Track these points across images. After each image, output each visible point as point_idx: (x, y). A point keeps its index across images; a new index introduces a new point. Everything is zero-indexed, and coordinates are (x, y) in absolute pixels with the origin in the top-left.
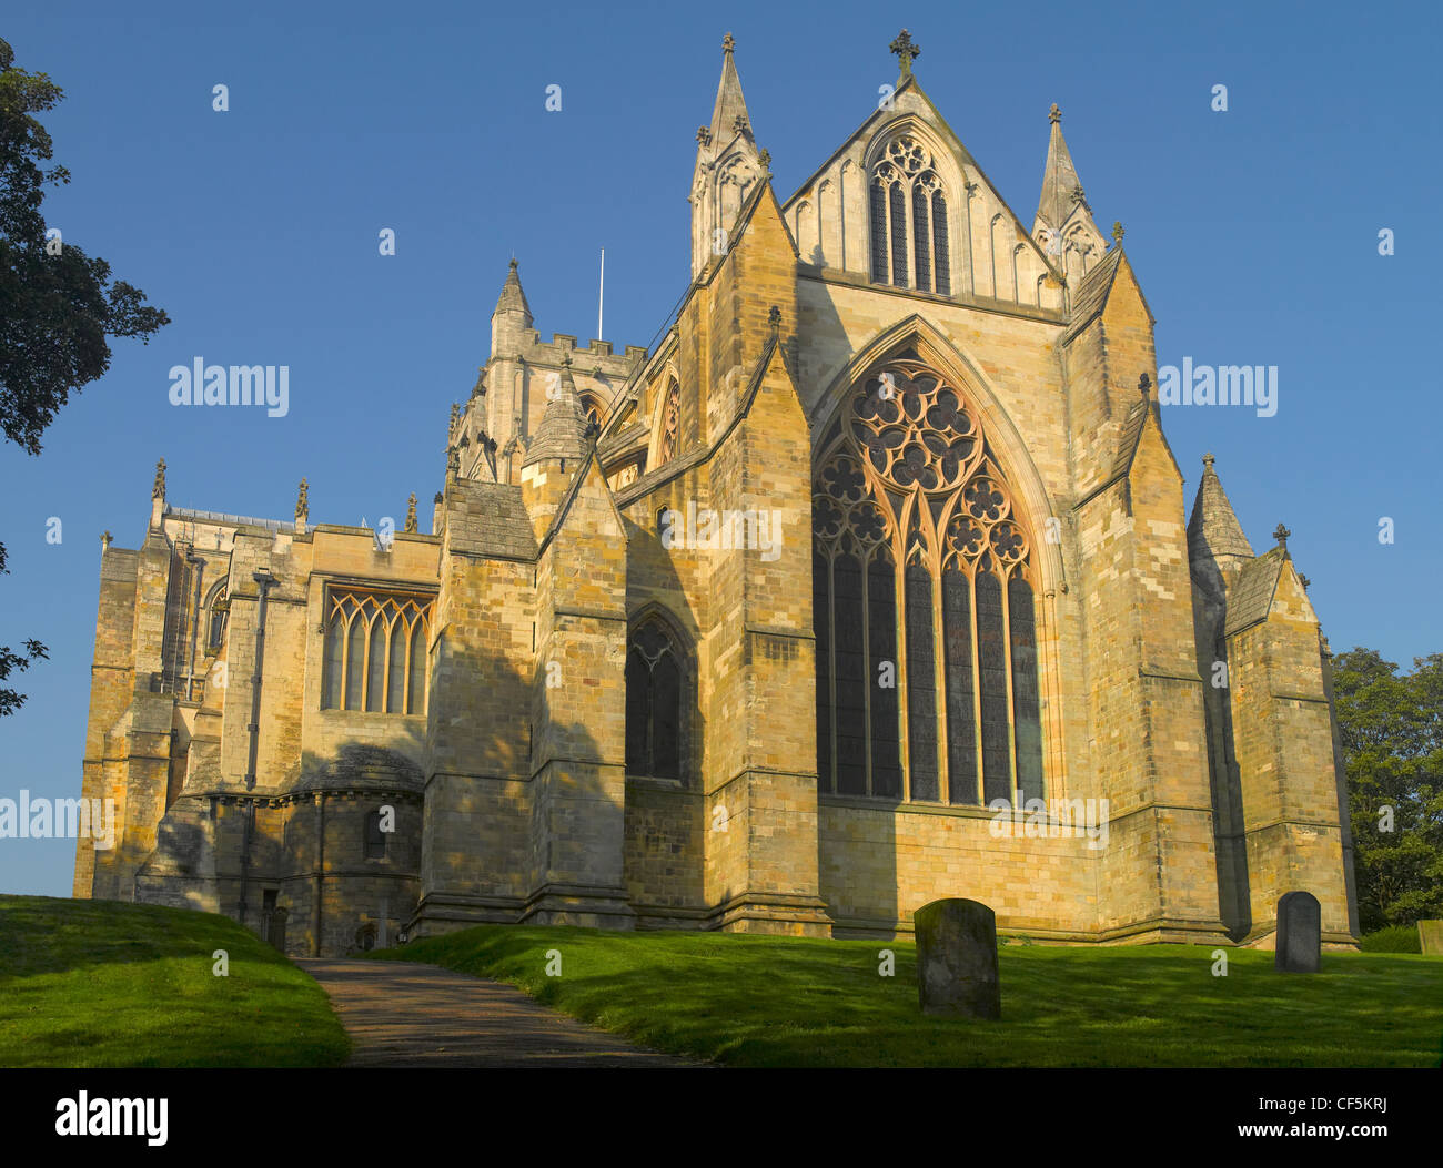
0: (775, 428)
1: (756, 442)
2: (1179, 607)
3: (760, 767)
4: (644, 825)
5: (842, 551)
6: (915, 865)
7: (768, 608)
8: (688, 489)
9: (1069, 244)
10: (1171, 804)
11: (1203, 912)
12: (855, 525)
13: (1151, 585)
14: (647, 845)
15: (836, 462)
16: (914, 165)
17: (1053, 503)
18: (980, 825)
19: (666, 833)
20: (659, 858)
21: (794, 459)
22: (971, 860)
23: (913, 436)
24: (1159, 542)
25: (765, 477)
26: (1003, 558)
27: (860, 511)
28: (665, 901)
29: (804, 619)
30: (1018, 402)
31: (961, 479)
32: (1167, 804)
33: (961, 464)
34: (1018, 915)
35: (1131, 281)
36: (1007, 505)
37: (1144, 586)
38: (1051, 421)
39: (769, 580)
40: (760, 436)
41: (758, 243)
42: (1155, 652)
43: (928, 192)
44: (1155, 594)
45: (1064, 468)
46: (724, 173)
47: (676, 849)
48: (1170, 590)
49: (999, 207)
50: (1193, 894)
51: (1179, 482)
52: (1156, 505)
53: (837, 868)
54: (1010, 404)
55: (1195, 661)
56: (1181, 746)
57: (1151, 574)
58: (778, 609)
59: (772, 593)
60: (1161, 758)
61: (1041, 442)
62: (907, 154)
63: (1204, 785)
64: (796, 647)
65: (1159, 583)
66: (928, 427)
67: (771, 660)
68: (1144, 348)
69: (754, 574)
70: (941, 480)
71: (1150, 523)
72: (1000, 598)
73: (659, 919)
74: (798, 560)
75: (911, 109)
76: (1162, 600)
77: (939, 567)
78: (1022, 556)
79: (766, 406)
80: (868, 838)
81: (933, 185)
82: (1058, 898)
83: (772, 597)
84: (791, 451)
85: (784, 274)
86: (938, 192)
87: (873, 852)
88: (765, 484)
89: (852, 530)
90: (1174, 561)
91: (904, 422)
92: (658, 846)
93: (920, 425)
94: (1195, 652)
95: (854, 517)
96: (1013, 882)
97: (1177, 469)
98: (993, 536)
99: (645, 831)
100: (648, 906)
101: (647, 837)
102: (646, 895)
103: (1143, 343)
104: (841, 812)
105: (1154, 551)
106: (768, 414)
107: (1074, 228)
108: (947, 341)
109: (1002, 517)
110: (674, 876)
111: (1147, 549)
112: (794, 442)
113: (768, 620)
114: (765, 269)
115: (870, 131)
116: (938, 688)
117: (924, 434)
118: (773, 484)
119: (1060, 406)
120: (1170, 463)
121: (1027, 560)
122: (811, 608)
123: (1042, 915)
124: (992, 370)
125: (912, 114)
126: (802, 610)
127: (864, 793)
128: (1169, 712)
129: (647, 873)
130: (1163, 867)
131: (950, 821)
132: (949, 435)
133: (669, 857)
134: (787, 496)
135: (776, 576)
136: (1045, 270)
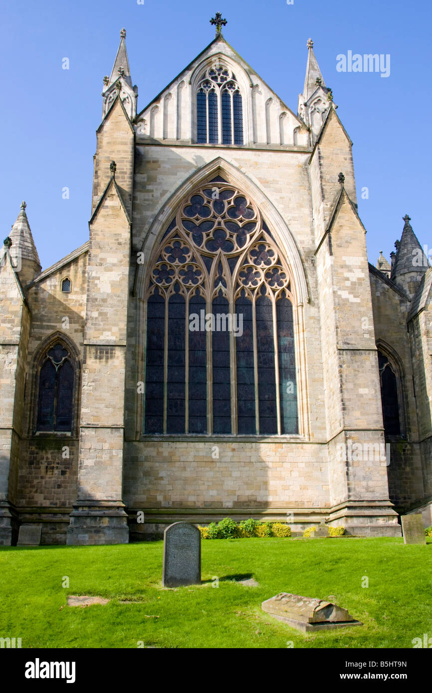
0: (109, 228)
1: (97, 237)
2: (363, 306)
3: (88, 424)
4: (45, 460)
5: (174, 292)
6: (211, 474)
7: (99, 330)
8: (81, 266)
9: (313, 109)
10: (355, 428)
11: (377, 495)
12: (182, 277)
13: (345, 294)
14: (47, 472)
15: (172, 243)
16: (223, 79)
17: (302, 253)
18: (254, 447)
19: (58, 464)
20: (53, 479)
21: (120, 244)
22: (247, 468)
23: (219, 223)
24: (349, 269)
25: (102, 255)
26: (273, 287)
27: (186, 269)
28: (56, 504)
29: (121, 335)
30: (281, 198)
31: (248, 244)
32: (352, 428)
33: (248, 236)
34: (277, 500)
35: (337, 123)
36: (276, 256)
37: (340, 296)
38: (301, 206)
39: (100, 314)
40: (100, 233)
41: (111, 129)
42: (347, 335)
43: (231, 93)
44: (347, 300)
45: (310, 232)
46: (111, 97)
47: (63, 473)
48: (358, 297)
49: (271, 95)
50: (371, 483)
51: (364, 232)
52: (348, 247)
53: (162, 478)
54: (276, 200)
55: (374, 338)
56: (363, 391)
57: (345, 288)
58: (104, 330)
59: (102, 321)
60: (350, 400)
61: (294, 219)
62: (219, 75)
63: (378, 414)
64: (114, 352)
65: (350, 293)
66: (228, 218)
67: (98, 360)
68: (346, 159)
69: (92, 312)
70: (236, 245)
71: (344, 258)
72: (272, 310)
73: (50, 515)
74: (119, 301)
75: (220, 51)
76: (352, 303)
77: (232, 296)
78: (286, 284)
79: (104, 216)
80: (182, 459)
81: (234, 88)
82: (304, 488)
83: (102, 323)
84: (118, 240)
85: (125, 144)
86: (237, 92)
87: (185, 467)
88: (101, 259)
89: (180, 281)
90: (359, 279)
91: (214, 217)
92: (53, 471)
93: (223, 217)
94: (373, 332)
95: (182, 272)
96: (274, 480)
97: (362, 225)
98: (267, 275)
99: (46, 463)
100: (45, 508)
101: (47, 467)
102: (45, 501)
103: (345, 156)
104: (165, 444)
105: (346, 275)
106: (105, 220)
107: (316, 101)
108: (238, 169)
109: (273, 263)
110: (62, 489)
111: (342, 273)
112: (121, 234)
113: (99, 337)
114: (115, 143)
115: (196, 65)
116: (231, 366)
117: (225, 223)
118: (106, 259)
119: (306, 197)
120: (358, 222)
121: (289, 287)
122: (126, 328)
123: (293, 499)
124: (265, 182)
125: (220, 53)
126: (120, 329)
127: (183, 431)
128: (355, 370)
129: (46, 488)
130: (350, 468)
131: (234, 445)
132: (241, 221)
133: (60, 478)
134: (114, 265)
135: (105, 311)
136: (298, 124)
